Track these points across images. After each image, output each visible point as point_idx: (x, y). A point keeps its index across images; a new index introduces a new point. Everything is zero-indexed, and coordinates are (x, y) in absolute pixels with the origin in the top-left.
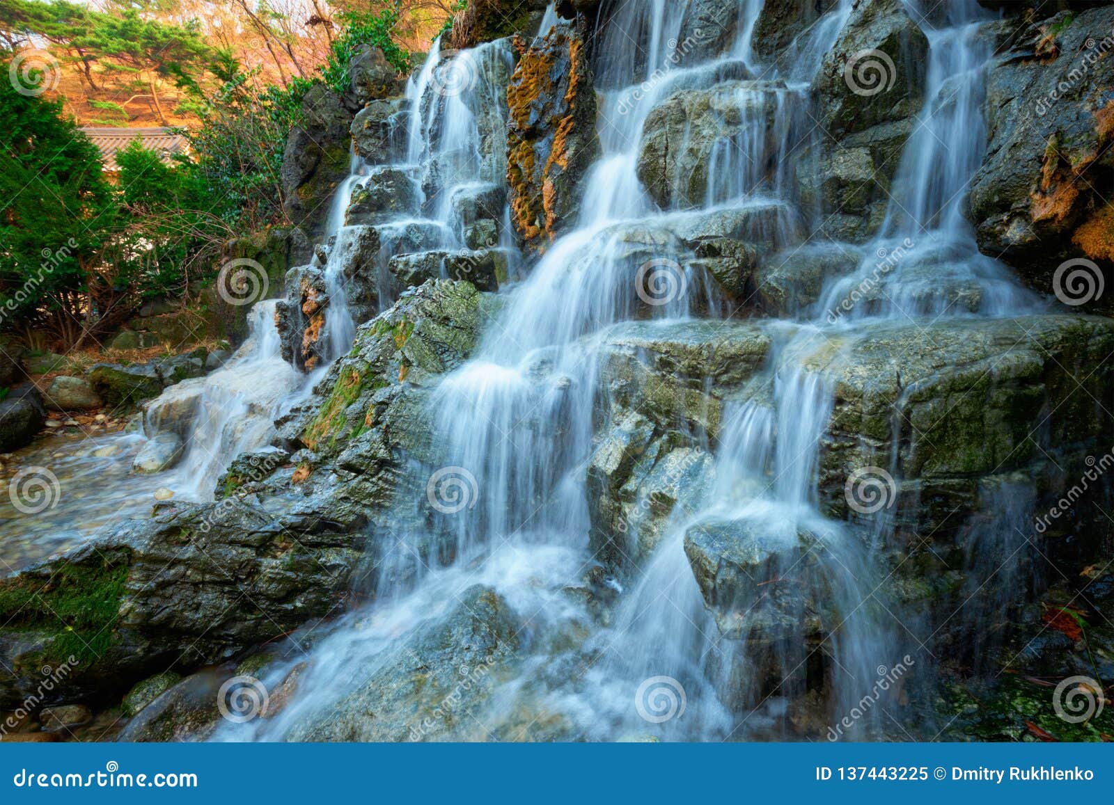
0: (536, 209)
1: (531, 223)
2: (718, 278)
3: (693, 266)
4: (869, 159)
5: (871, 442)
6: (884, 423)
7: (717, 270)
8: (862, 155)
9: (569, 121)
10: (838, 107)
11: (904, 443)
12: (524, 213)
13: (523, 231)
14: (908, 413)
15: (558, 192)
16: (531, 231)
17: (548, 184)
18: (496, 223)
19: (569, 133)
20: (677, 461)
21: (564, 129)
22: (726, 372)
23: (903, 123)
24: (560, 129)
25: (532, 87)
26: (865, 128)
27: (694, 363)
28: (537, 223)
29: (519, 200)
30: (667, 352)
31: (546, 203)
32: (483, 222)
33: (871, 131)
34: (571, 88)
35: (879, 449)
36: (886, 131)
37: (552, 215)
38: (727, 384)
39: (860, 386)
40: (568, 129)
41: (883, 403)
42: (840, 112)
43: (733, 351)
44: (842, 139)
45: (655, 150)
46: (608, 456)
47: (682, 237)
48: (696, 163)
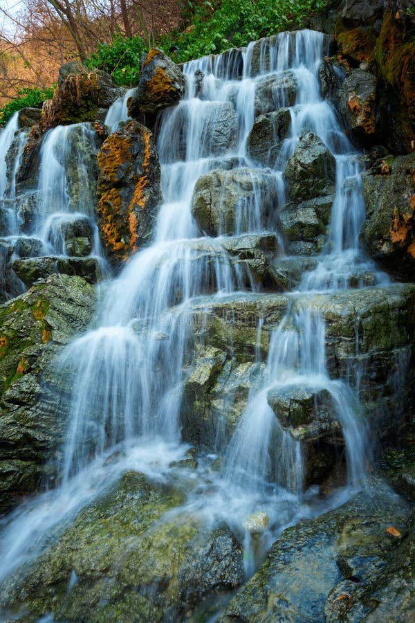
0: (124, 231)
1: (118, 240)
2: (254, 270)
3: (239, 263)
4: (315, 214)
5: (347, 339)
6: (351, 329)
7: (254, 265)
8: (311, 212)
9: (145, 179)
10: (298, 187)
11: (361, 337)
12: (112, 234)
13: (111, 245)
14: (361, 322)
15: (139, 222)
16: (118, 246)
17: (133, 216)
18: (89, 240)
19: (145, 186)
20: (242, 370)
21: (142, 183)
22: (269, 316)
23: (327, 198)
24: (139, 183)
25: (117, 156)
26: (311, 199)
27: (252, 312)
28: (122, 240)
29: (108, 225)
30: (234, 309)
31: (132, 229)
32: (80, 239)
33: (314, 200)
34: (146, 160)
35: (350, 341)
36: (321, 201)
37: (135, 236)
38: (270, 322)
39: (339, 312)
40: (145, 184)
41: (350, 320)
42: (299, 189)
43: (272, 305)
44: (301, 202)
45: (205, 201)
46: (201, 374)
47: (228, 248)
48: (228, 210)
